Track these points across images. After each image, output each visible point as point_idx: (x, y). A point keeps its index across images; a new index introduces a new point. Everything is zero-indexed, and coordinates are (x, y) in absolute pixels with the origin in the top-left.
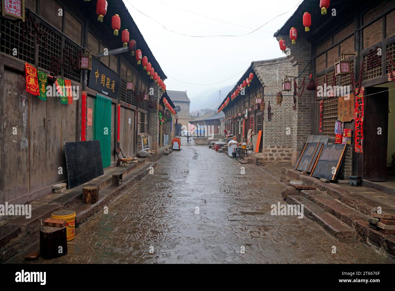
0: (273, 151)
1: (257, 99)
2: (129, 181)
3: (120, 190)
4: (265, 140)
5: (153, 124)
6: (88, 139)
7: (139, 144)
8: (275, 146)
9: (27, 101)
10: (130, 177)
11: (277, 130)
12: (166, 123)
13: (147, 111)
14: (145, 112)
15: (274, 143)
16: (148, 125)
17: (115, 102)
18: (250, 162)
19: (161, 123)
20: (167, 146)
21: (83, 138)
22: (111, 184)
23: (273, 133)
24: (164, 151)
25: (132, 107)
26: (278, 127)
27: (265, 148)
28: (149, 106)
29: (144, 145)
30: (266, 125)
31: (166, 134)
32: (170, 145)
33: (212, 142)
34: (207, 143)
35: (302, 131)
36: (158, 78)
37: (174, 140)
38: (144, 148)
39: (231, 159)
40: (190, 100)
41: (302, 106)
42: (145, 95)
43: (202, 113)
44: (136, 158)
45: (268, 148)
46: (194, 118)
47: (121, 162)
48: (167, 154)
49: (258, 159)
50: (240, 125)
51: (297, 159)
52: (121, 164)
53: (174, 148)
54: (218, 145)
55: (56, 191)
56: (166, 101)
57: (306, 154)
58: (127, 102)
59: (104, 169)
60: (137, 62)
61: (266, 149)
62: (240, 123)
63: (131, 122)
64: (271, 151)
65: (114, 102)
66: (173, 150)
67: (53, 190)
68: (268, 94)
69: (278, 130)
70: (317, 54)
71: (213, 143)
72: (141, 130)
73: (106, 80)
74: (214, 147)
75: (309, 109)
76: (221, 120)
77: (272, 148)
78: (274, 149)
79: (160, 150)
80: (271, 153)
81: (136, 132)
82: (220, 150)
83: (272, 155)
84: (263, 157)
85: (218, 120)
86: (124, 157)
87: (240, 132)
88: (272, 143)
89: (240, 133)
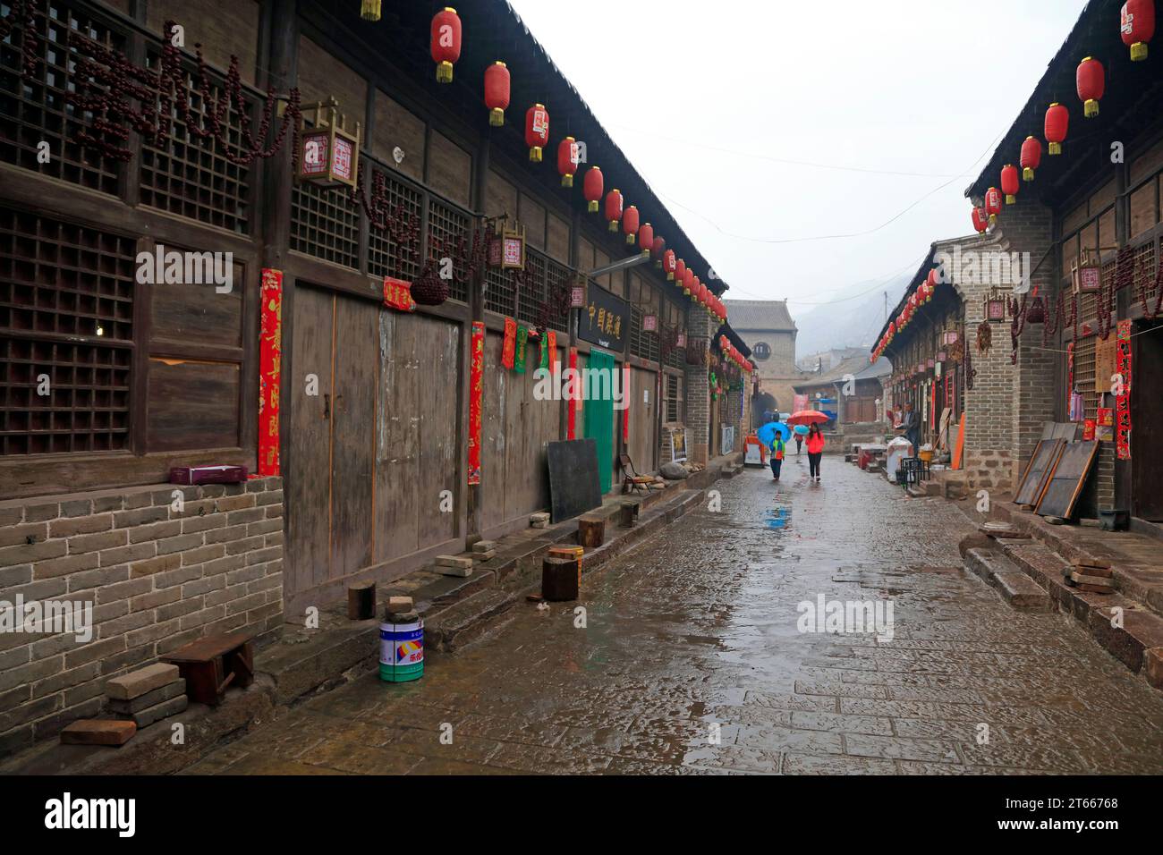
0: (989, 464)
1: (946, 335)
2: (650, 521)
3: (634, 533)
4: (968, 435)
5: (695, 401)
6: (577, 438)
7: (664, 449)
8: (995, 452)
9: (505, 376)
10: (651, 514)
11: (998, 410)
12: (727, 394)
13: (682, 371)
14: (678, 372)
15: (992, 442)
16: (685, 403)
17: (620, 360)
18: (932, 492)
19: (716, 396)
20: (729, 455)
21: (571, 434)
22: (617, 522)
23: (989, 418)
24: (721, 467)
25: (651, 364)
26: (1002, 402)
27: (968, 456)
28: (687, 362)
29: (675, 451)
30: (969, 397)
31: (728, 425)
32: (737, 454)
33: (854, 445)
34: (842, 447)
35: (1032, 412)
36: (708, 294)
37: (749, 441)
38: (675, 458)
39: (891, 488)
40: (796, 326)
41: (1032, 356)
42: (680, 336)
43: (833, 358)
44: (659, 478)
45: (977, 456)
46: (809, 377)
47: (630, 485)
48: (728, 476)
49: (949, 484)
50: (925, 395)
51: (1020, 477)
52: (630, 491)
53: (747, 461)
54: (867, 451)
55: (535, 524)
56: (726, 344)
57: (1036, 466)
58: (642, 356)
59: (603, 496)
60: (667, 275)
61: (971, 458)
62: (925, 390)
63: (649, 399)
64: (983, 464)
65: (618, 359)
66: (747, 466)
67: (532, 523)
68: (974, 321)
69: (1002, 410)
70: (1066, 234)
71: (856, 448)
72: (670, 415)
73: (606, 317)
74: (856, 458)
75: (1047, 361)
76: (882, 381)
77: (987, 455)
78: (991, 458)
79: (713, 463)
80: (984, 469)
81: (657, 422)
82: (871, 465)
83: (986, 473)
84: (963, 479)
85: (875, 381)
86: (637, 475)
87: (925, 414)
88: (986, 444)
89: (925, 420)
